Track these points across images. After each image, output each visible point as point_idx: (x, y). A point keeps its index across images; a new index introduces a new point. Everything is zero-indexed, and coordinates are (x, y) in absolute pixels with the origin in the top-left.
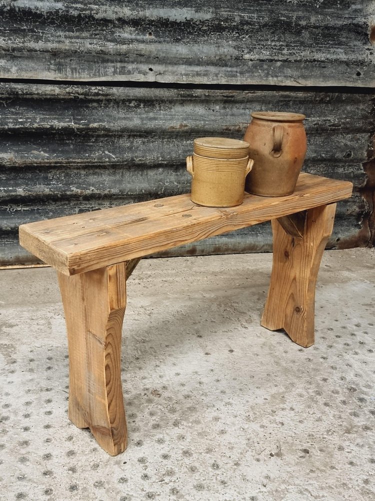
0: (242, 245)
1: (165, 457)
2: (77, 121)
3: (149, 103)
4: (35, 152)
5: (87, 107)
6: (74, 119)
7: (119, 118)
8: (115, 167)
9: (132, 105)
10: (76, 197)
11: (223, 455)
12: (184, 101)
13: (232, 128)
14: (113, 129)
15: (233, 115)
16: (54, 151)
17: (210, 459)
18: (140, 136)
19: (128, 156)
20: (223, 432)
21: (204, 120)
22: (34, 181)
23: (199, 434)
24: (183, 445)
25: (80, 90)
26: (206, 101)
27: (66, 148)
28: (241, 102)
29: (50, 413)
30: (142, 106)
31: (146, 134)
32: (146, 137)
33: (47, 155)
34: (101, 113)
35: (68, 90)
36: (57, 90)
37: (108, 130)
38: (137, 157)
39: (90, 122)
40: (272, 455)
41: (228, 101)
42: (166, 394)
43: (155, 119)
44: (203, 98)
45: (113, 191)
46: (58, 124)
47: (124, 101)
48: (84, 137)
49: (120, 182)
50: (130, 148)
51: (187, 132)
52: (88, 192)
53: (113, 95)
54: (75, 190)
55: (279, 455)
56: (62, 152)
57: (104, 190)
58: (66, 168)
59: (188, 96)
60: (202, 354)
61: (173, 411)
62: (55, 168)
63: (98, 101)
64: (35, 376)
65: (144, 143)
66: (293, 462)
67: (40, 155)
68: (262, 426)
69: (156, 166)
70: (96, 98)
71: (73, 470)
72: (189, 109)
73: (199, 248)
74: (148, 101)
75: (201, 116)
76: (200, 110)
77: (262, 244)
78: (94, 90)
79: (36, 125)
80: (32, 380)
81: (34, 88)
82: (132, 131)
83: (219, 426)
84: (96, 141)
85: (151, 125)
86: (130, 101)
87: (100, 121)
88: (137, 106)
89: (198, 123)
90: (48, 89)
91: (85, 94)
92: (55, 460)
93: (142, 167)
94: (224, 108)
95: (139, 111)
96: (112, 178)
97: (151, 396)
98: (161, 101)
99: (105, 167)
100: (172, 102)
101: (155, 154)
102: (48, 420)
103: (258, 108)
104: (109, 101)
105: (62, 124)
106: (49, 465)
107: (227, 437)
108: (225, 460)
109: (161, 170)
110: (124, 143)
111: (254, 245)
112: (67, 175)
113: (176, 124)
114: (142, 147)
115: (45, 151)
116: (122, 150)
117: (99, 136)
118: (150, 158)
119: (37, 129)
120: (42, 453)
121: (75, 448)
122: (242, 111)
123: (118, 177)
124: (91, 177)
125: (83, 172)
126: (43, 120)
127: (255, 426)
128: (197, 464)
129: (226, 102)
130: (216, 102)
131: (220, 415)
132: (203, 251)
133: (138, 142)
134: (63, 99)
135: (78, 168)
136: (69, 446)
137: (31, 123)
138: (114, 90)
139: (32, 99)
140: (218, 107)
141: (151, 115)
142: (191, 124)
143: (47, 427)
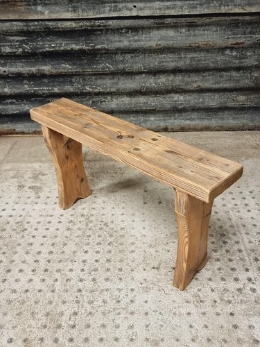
0: (200, 126)
1: (97, 261)
2: (87, 44)
3: (135, 30)
4: (64, 65)
5: (94, 34)
6: (86, 43)
7: (115, 41)
8: (113, 74)
9: (123, 31)
10: (89, 94)
11: (127, 264)
12: (159, 27)
13: (193, 45)
14: (110, 49)
15: (195, 35)
16: (74, 64)
17: (119, 265)
18: (129, 53)
19: (121, 66)
20: (133, 251)
21: (173, 40)
22: (64, 83)
23: (120, 251)
24: (109, 256)
25: (88, 24)
26: (175, 26)
27: (82, 62)
28: (201, 26)
29: (48, 229)
30: (130, 31)
31: (133, 51)
32: (133, 53)
33: (70, 67)
34: (103, 38)
35: (80, 24)
36: (73, 25)
37: (108, 50)
38: (127, 67)
39: (95, 45)
40: (154, 268)
41: (191, 26)
42: (111, 226)
43: (138, 41)
44: (172, 24)
45: (112, 90)
46: (76, 47)
47: (117, 29)
48: (93, 54)
49: (117, 83)
50: (122, 61)
51: (161, 49)
52: (97, 90)
53: (110, 25)
54: (88, 89)
55: (157, 268)
56: (79, 65)
57: (106, 88)
58: (83, 75)
59: (162, 23)
60: (142, 203)
61: (111, 236)
62: (75, 75)
63: (101, 30)
64: (47, 207)
65: (132, 57)
66: (163, 274)
67: (66, 67)
68: (156, 251)
69: (140, 73)
70: (99, 28)
71: (49, 261)
72: (163, 32)
73: (169, 127)
74: (134, 28)
75: (171, 37)
76: (171, 33)
77: (214, 125)
78: (97, 23)
79: (62, 48)
80: (44, 209)
81: (60, 24)
82: (123, 50)
83: (133, 248)
84: (101, 57)
85: (135, 45)
86: (122, 29)
87: (102, 44)
88: (127, 32)
89: (168, 42)
90: (68, 24)
91: (91, 26)
92: (42, 255)
93: (131, 74)
94: (189, 30)
95: (128, 35)
96: (112, 81)
97: (103, 226)
98: (143, 28)
99: (107, 74)
100: (150, 28)
101: (139, 65)
102: (45, 233)
103: (214, 29)
104: (107, 30)
105: (78, 47)
106: (39, 257)
107: (134, 254)
108: (127, 267)
109: (144, 75)
110: (119, 57)
111: (209, 126)
112: (84, 79)
113: (153, 44)
114: (130, 60)
115: (69, 65)
116: (117, 62)
117: (102, 54)
118: (136, 67)
119: (63, 50)
120: (37, 251)
121: (54, 250)
122: (202, 32)
123: (115, 81)
124: (98, 81)
125: (94, 77)
126: (66, 45)
127: (152, 250)
128: (111, 267)
129: (189, 26)
130: (182, 26)
131: (136, 242)
132: (173, 129)
133: (128, 56)
134: (78, 30)
135: (90, 75)
136: (51, 248)
137: (60, 47)
138: (110, 22)
139: (59, 31)
140: (184, 30)
141: (136, 38)
142: (163, 43)
143: (44, 237)
